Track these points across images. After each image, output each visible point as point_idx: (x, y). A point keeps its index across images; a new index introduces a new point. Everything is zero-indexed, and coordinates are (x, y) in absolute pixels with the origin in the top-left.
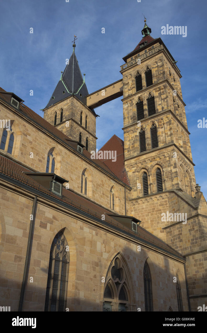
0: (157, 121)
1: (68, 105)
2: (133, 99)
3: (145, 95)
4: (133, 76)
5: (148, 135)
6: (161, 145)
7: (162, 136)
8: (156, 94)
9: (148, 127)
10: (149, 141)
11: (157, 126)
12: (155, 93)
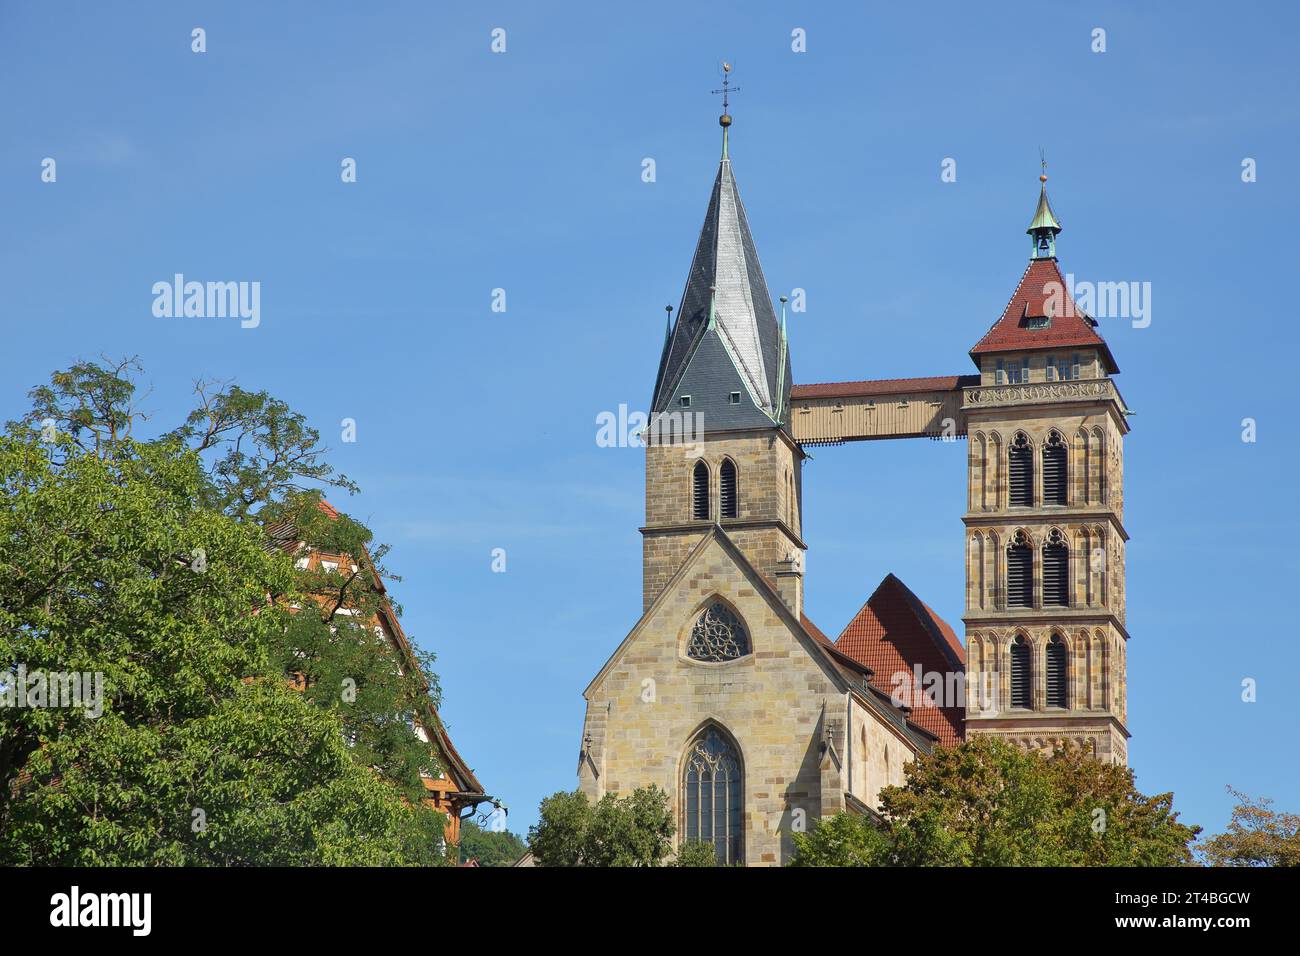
0: (1070, 630)
1: (757, 458)
2: (1003, 531)
3: (1040, 534)
4: (1005, 446)
5: (1041, 662)
6: (1077, 709)
7: (1081, 681)
8: (1075, 544)
9: (1040, 638)
10: (1041, 683)
11: (1071, 649)
12: (1071, 538)
